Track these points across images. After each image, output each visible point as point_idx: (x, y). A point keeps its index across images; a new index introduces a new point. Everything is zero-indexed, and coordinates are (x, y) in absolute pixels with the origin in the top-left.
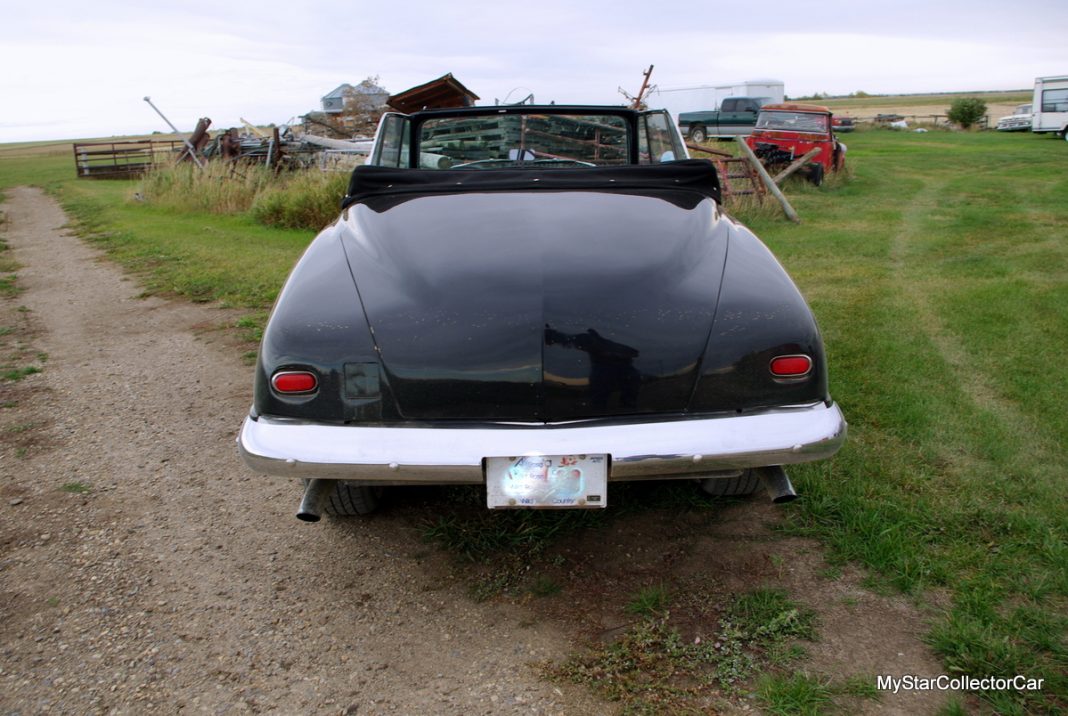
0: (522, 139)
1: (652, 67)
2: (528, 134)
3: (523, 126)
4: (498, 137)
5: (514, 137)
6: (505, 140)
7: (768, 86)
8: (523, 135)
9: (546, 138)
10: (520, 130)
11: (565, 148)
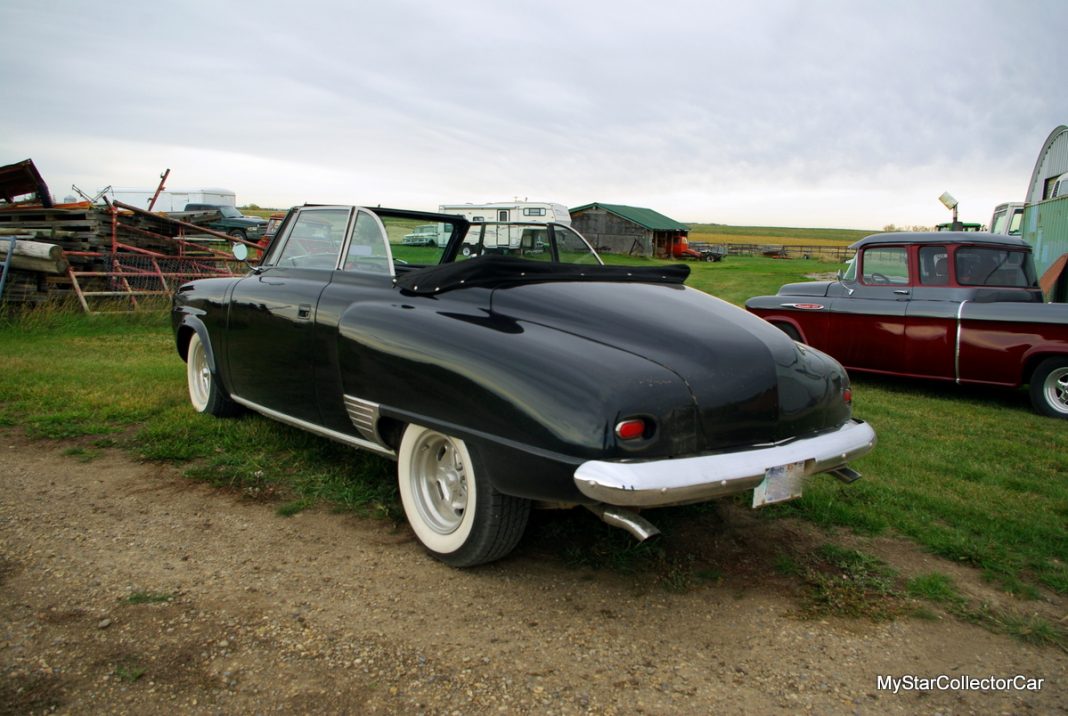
0: (114, 233)
1: (168, 171)
2: (119, 228)
3: (114, 220)
4: (87, 229)
5: (105, 230)
6: (96, 232)
7: (222, 196)
8: (114, 229)
9: (135, 232)
10: (111, 223)
11: (153, 244)
